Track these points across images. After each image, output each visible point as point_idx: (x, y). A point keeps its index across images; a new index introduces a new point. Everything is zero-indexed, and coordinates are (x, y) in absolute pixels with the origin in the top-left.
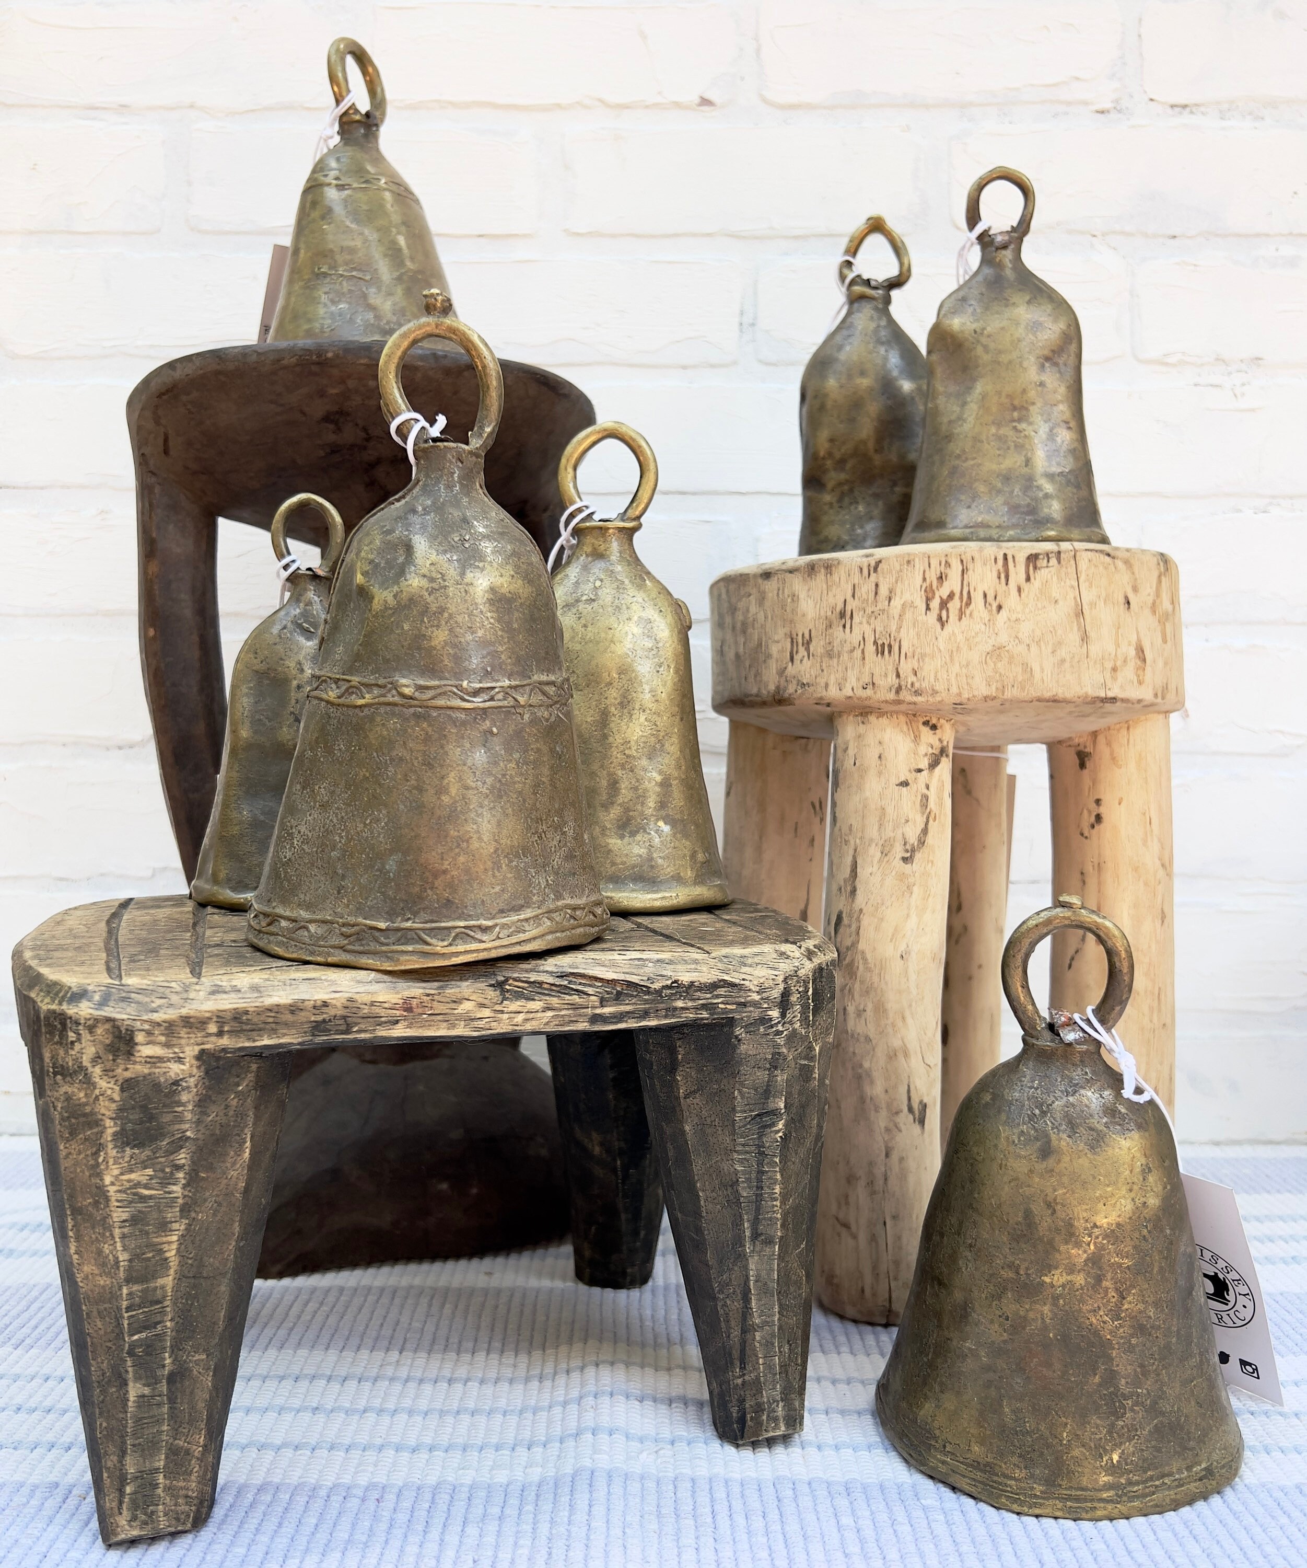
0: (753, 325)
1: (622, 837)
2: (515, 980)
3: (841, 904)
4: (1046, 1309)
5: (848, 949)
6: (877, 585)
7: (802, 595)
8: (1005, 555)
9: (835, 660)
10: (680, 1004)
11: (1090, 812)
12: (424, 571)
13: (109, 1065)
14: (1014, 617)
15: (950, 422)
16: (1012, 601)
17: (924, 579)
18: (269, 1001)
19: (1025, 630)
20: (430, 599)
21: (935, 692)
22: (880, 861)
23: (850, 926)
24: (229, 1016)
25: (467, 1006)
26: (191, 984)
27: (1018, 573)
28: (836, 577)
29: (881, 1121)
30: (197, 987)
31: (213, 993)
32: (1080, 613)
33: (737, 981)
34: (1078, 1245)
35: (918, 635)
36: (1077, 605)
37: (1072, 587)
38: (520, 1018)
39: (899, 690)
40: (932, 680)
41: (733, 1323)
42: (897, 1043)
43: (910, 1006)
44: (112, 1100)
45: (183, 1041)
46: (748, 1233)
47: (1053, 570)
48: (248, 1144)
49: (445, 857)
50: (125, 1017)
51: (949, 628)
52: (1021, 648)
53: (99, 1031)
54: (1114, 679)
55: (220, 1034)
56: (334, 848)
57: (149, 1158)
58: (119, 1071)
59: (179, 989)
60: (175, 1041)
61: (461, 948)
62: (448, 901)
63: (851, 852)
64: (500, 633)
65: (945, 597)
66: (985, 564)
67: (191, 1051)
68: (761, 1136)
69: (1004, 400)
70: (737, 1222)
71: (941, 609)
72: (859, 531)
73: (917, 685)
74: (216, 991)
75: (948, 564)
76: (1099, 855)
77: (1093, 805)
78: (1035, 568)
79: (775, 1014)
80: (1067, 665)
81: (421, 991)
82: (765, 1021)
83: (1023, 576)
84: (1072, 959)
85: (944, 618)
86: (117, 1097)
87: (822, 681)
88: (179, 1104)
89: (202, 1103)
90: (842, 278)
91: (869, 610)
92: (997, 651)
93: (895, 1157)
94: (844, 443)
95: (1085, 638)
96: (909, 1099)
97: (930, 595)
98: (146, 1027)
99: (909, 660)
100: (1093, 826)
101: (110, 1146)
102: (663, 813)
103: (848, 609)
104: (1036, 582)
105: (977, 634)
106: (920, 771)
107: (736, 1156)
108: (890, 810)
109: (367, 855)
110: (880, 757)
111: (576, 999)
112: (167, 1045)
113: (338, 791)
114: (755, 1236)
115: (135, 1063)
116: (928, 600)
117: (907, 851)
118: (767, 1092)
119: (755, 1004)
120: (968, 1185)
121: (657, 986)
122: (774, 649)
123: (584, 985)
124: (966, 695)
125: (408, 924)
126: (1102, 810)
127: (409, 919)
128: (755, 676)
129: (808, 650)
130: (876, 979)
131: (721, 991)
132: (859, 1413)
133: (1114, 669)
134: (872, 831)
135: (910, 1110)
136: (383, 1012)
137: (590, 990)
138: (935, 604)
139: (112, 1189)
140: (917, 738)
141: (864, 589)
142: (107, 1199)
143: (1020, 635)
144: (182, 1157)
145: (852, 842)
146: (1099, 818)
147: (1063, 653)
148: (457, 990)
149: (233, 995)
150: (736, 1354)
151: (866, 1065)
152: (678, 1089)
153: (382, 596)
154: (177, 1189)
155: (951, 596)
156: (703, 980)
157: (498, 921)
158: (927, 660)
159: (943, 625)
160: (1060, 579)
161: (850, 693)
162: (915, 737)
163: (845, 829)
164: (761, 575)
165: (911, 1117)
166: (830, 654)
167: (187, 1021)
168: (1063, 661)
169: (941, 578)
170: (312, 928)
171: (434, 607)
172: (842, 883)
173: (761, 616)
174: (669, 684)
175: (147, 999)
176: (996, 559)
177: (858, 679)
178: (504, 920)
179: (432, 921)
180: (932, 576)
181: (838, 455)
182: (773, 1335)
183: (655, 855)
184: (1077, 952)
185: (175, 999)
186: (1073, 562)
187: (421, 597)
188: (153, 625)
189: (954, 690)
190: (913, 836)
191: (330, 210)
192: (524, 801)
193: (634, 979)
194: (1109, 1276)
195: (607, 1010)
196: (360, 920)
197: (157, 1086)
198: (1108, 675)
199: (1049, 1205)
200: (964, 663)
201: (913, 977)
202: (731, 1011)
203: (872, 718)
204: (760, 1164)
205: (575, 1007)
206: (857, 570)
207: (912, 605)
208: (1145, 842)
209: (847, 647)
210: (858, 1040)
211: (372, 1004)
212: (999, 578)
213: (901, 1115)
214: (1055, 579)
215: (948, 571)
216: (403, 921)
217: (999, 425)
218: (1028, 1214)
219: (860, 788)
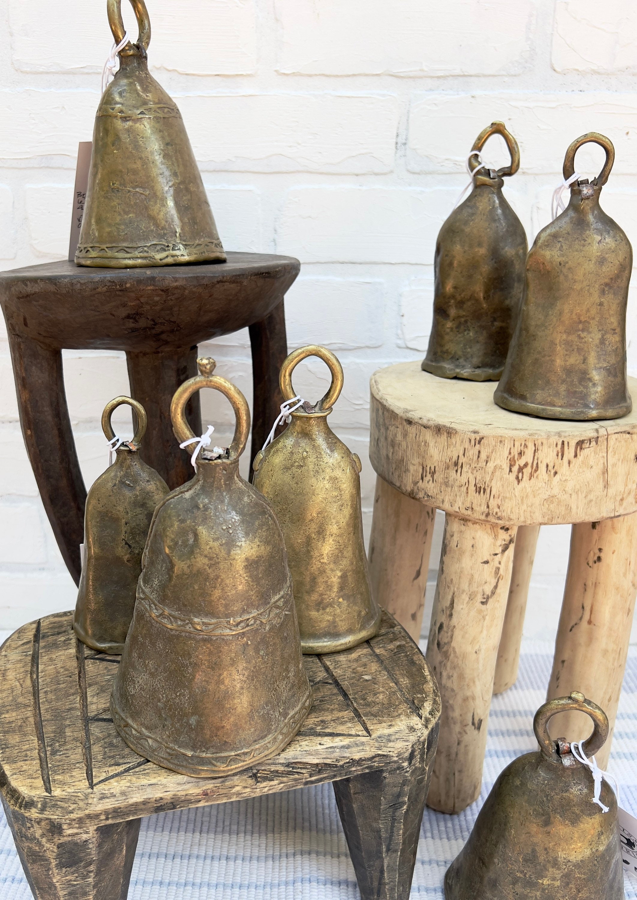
0: (405, 144)
1: (318, 611)
2: (263, 770)
3: (443, 619)
4: (538, 894)
5: (445, 644)
6: (479, 452)
7: (432, 444)
8: (563, 442)
9: (450, 489)
10: (354, 769)
11: (595, 554)
12: (206, 552)
13: (50, 838)
14: (564, 479)
15: (537, 326)
16: (564, 469)
17: (510, 453)
18: (132, 801)
19: (570, 486)
20: (209, 571)
21: (510, 519)
22: (468, 603)
23: (447, 633)
24: (111, 811)
25: (237, 789)
26: (89, 793)
27: (569, 453)
28: (453, 441)
29: (457, 728)
30: (92, 796)
31: (101, 799)
32: (605, 471)
33: (385, 753)
34: (559, 869)
35: (503, 485)
36: (604, 467)
37: (603, 457)
38: (266, 789)
39: (488, 515)
40: (509, 512)
41: (374, 880)
42: (469, 694)
43: (478, 675)
44: (53, 852)
45: (88, 825)
46: (384, 850)
47: (592, 449)
48: (125, 848)
49: (223, 719)
50: (56, 817)
51: (522, 484)
52: (566, 496)
53: (43, 823)
54: (621, 505)
55: (107, 819)
56: (159, 701)
57: (75, 871)
58: (56, 840)
59: (83, 797)
60: (83, 825)
61: (233, 767)
62: (226, 742)
63: (451, 594)
64: (251, 584)
65: (522, 465)
66: (549, 447)
67: (92, 829)
68: (394, 813)
69: (574, 316)
70: (380, 845)
71: (519, 472)
72: (469, 350)
73: (499, 514)
74: (103, 797)
75: (526, 446)
76: (597, 578)
77: (597, 551)
78: (581, 449)
79: (406, 764)
80: (593, 503)
81: (212, 785)
82: (400, 768)
83: (573, 454)
84: (573, 627)
85: (520, 477)
86: (56, 850)
87: (440, 498)
88: (88, 848)
89: (100, 846)
90: (472, 168)
91: (473, 465)
92: (551, 499)
93: (462, 745)
94: (463, 291)
95: (606, 486)
96: (473, 719)
97: (513, 463)
98: (68, 822)
99: (496, 499)
100: (595, 562)
101: (54, 869)
102: (342, 593)
103: (460, 462)
104: (580, 458)
105: (539, 488)
106: (496, 554)
107: (380, 822)
108: (476, 576)
109: (179, 713)
110: (473, 546)
111: (296, 776)
112: (80, 828)
113: (160, 670)
114: (388, 850)
115: (64, 836)
116: (511, 466)
117: (484, 598)
118: (399, 795)
119: (395, 762)
120: (503, 825)
121: (341, 763)
122: (412, 468)
123: (301, 768)
124: (529, 522)
125: (204, 755)
126: (602, 555)
127: (204, 751)
128: (399, 476)
129: (433, 477)
130: (460, 662)
131: (377, 759)
132: (435, 890)
133: (622, 500)
134: (465, 585)
135: (473, 724)
136: (192, 798)
137: (303, 771)
138: (515, 469)
139: (57, 884)
140: (496, 537)
141: (471, 453)
142: (56, 888)
143: (566, 489)
144: (92, 868)
145: (452, 589)
146: (599, 559)
147: (591, 496)
148: (232, 782)
149: (112, 799)
150: (375, 891)
151: (451, 702)
152: (350, 790)
153: (180, 566)
154: (91, 880)
155: (526, 465)
156: (367, 756)
157: (253, 748)
158: (507, 500)
159: (519, 482)
160: (595, 453)
161: (457, 510)
162: (495, 536)
163: (448, 579)
164: (406, 420)
165: (473, 727)
166: (446, 484)
167: (89, 816)
168: (591, 501)
169: (520, 454)
170: (150, 741)
171: (212, 576)
172: (444, 608)
173: (404, 444)
174: (348, 516)
175: (66, 805)
176: (557, 444)
177: (463, 503)
178: (257, 746)
179: (217, 753)
180: (515, 452)
181: (459, 298)
182: (395, 886)
183: (337, 619)
184: (576, 624)
185: (81, 804)
186: (605, 442)
187: (205, 569)
188: (30, 429)
189: (522, 519)
190: (488, 590)
191: (118, 138)
192: (266, 677)
193: (328, 761)
194: (573, 882)
195: (313, 778)
196: (176, 747)
197: (76, 844)
198: (617, 503)
199: (546, 849)
200: (530, 504)
201: (481, 662)
202: (382, 766)
203: (470, 524)
204: (393, 824)
205: (296, 780)
206: (468, 441)
207: (501, 467)
208: (625, 575)
209: (458, 483)
210: (447, 690)
211: (186, 795)
212: (558, 455)
213: (468, 727)
214: (593, 454)
215: (526, 450)
216: (200, 752)
217: (569, 333)
218: (534, 851)
219: (459, 560)
